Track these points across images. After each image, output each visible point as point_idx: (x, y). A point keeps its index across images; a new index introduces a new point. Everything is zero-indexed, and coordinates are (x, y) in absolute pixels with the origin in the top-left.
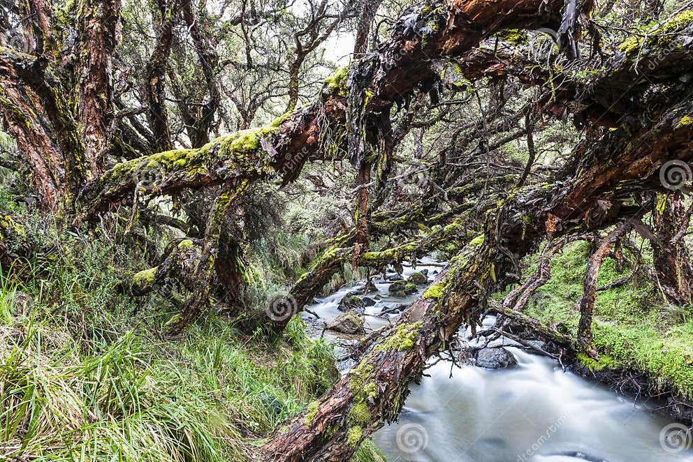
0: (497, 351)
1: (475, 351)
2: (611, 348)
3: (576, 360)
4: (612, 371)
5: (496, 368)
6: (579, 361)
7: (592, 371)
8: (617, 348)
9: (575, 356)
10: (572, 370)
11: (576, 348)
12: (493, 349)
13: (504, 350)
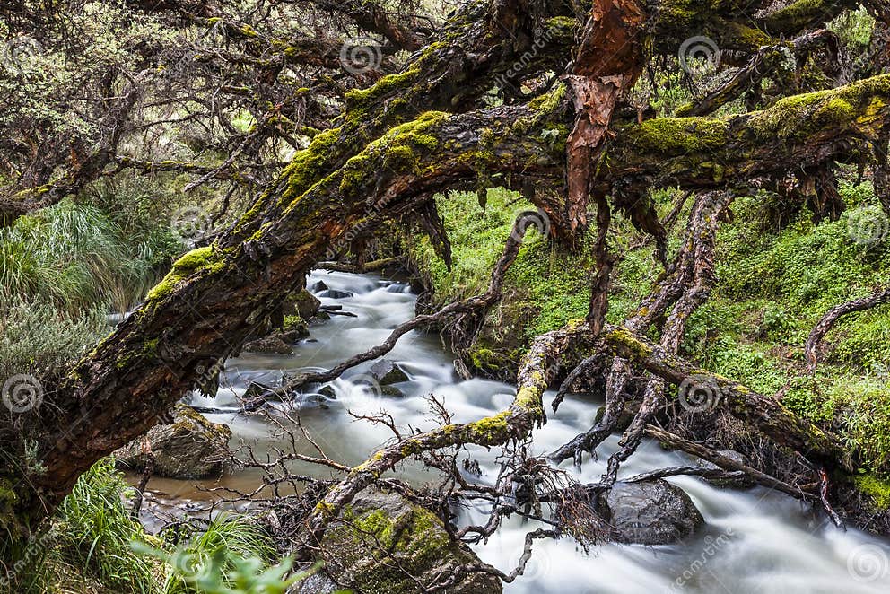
0: (651, 493)
1: (593, 498)
3: (853, 496)
9: (850, 485)
12: (637, 488)
13: (668, 485)
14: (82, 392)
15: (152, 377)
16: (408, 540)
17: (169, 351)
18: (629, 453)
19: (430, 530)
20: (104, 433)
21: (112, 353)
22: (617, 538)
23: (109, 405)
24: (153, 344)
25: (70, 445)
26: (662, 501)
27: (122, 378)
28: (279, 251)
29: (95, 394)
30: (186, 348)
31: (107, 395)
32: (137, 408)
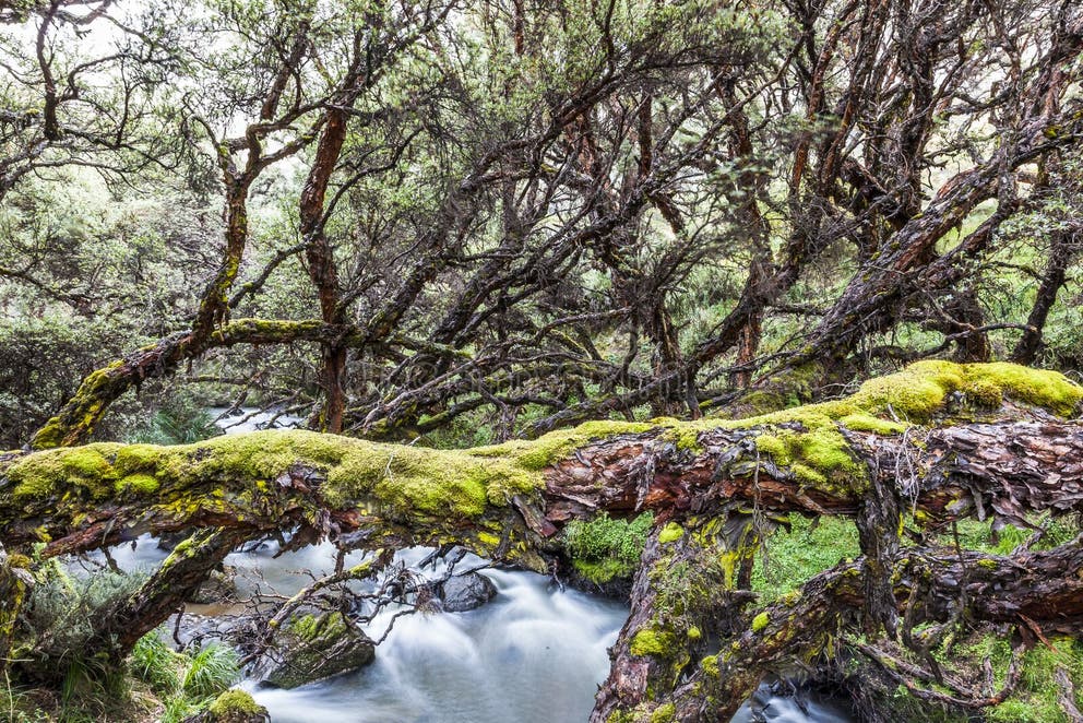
0: (469, 581)
1: (437, 588)
2: (617, 549)
3: (572, 571)
4: (623, 579)
5: (474, 607)
6: (578, 571)
7: (596, 582)
8: (626, 548)
9: (571, 565)
10: (571, 585)
11: (572, 554)
12: (462, 578)
13: (478, 575)
14: (136, 608)
15: (167, 599)
16: (324, 630)
17: (173, 589)
18: (462, 557)
19: (336, 622)
20: (147, 624)
21: (148, 591)
22: (446, 609)
23: (149, 613)
24: (166, 586)
25: (132, 630)
26: (473, 585)
27: (153, 601)
28: (216, 549)
29: (141, 609)
30: (181, 587)
31: (147, 609)
32: (162, 613)
